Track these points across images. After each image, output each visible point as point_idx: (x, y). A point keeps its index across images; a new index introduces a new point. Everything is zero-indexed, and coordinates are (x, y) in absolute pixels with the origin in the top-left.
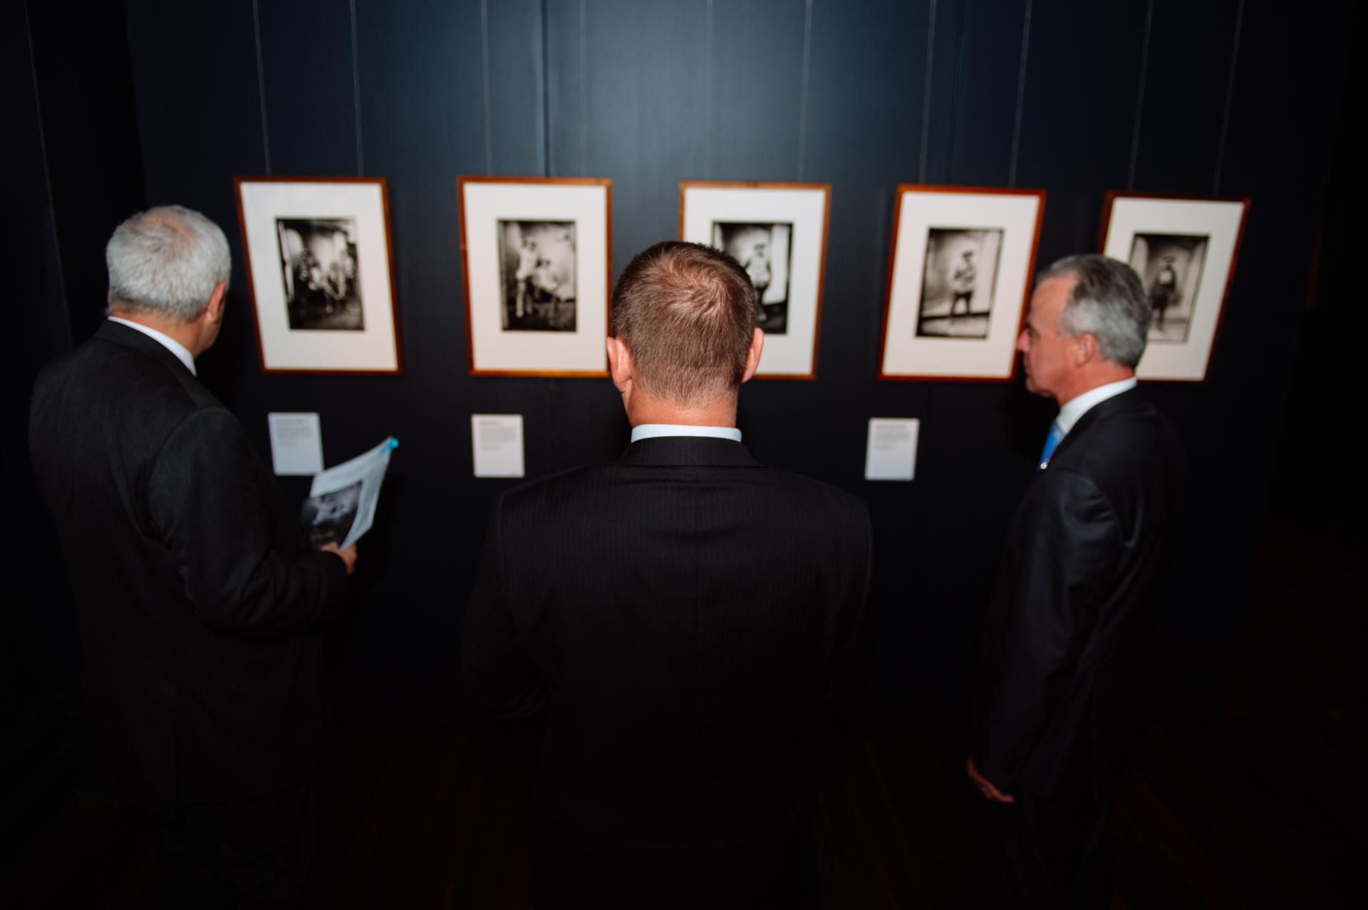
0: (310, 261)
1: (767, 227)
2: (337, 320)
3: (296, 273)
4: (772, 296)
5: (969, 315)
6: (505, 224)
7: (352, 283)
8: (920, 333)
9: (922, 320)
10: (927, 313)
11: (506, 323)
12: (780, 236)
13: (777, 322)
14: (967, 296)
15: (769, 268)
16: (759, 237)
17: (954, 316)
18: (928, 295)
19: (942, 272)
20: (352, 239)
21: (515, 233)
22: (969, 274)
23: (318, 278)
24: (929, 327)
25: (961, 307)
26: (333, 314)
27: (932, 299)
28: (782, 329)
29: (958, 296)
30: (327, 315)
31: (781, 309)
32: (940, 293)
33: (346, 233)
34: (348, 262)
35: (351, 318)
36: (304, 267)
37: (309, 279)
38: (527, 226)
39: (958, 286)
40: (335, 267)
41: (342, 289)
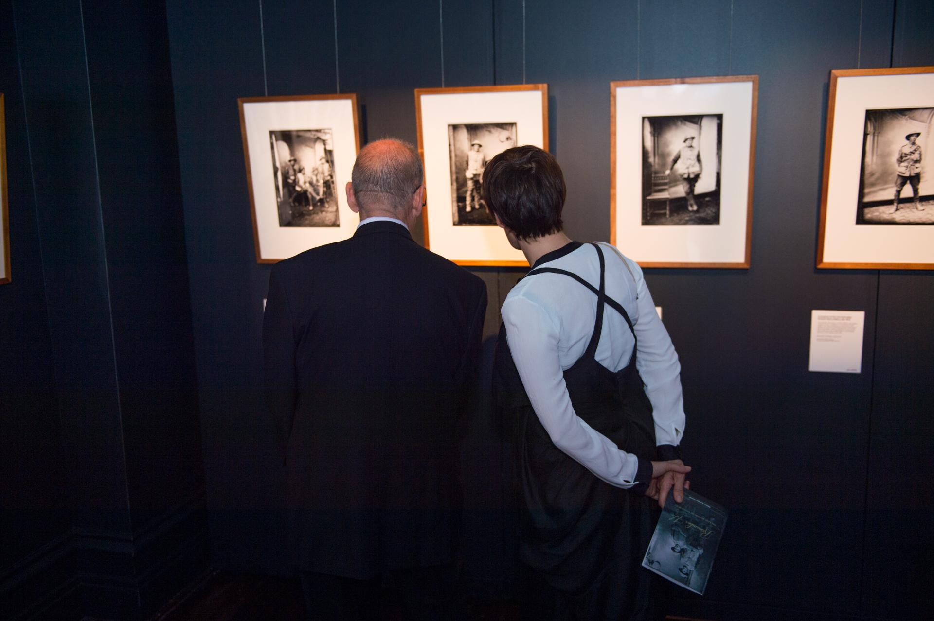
0: (296, 167)
1: (695, 119)
2: (317, 218)
3: (285, 177)
4: (704, 186)
5: (917, 199)
6: (455, 127)
7: (329, 185)
8: (861, 220)
9: (862, 206)
10: (867, 199)
11: (457, 219)
12: (709, 128)
13: (709, 212)
14: (915, 180)
15: (699, 159)
16: (689, 130)
17: (900, 201)
18: (867, 181)
19: (884, 157)
20: (329, 148)
21: (463, 135)
22: (916, 156)
23: (303, 182)
24: (870, 213)
25: (907, 191)
26: (314, 212)
27: (873, 185)
28: (714, 220)
29: (904, 180)
30: (310, 213)
31: (714, 197)
32: (883, 178)
33: (324, 142)
34: (326, 166)
35: (329, 217)
36: (291, 172)
37: (295, 182)
38: (473, 129)
39: (903, 169)
40: (315, 170)
41: (321, 190)
